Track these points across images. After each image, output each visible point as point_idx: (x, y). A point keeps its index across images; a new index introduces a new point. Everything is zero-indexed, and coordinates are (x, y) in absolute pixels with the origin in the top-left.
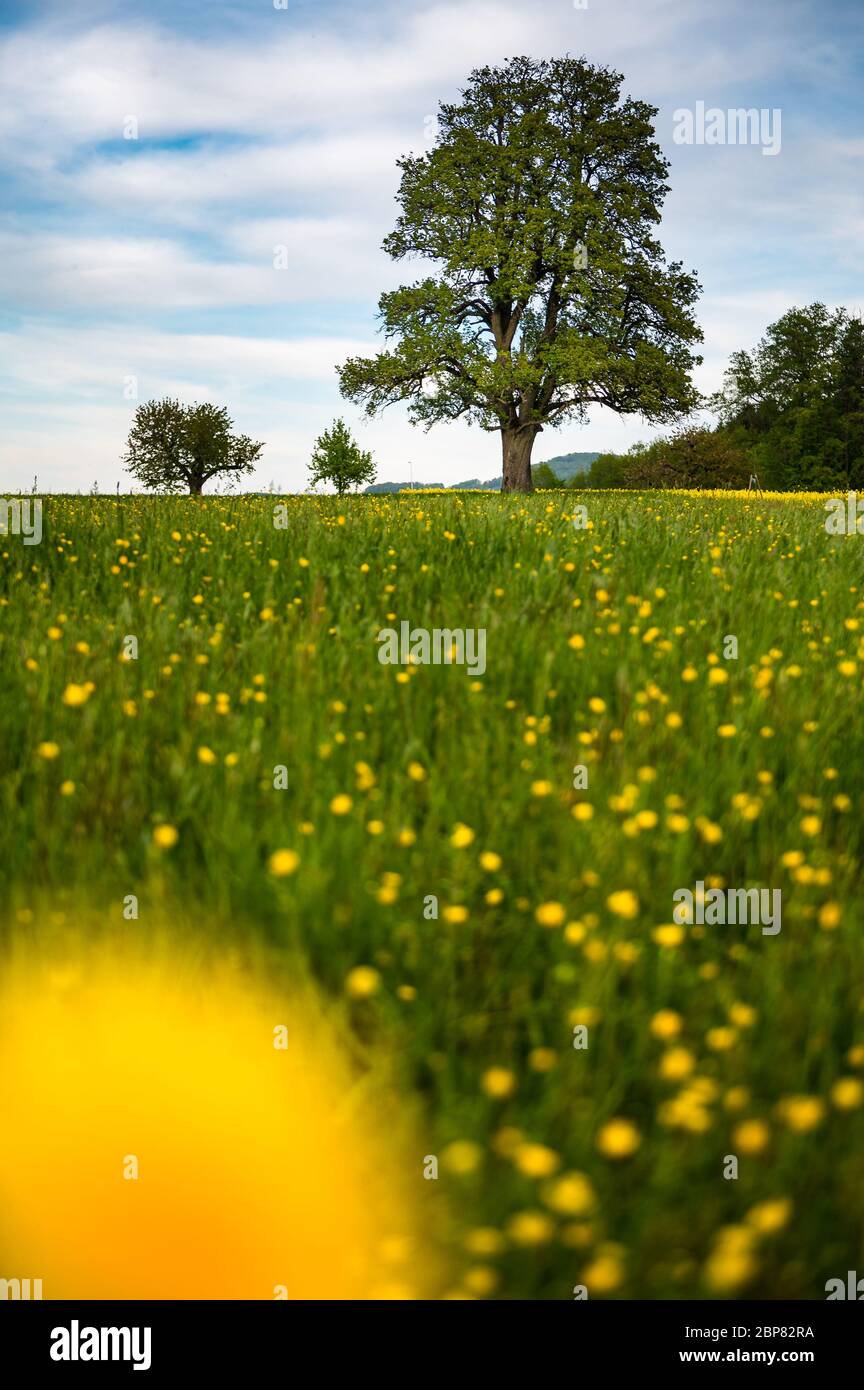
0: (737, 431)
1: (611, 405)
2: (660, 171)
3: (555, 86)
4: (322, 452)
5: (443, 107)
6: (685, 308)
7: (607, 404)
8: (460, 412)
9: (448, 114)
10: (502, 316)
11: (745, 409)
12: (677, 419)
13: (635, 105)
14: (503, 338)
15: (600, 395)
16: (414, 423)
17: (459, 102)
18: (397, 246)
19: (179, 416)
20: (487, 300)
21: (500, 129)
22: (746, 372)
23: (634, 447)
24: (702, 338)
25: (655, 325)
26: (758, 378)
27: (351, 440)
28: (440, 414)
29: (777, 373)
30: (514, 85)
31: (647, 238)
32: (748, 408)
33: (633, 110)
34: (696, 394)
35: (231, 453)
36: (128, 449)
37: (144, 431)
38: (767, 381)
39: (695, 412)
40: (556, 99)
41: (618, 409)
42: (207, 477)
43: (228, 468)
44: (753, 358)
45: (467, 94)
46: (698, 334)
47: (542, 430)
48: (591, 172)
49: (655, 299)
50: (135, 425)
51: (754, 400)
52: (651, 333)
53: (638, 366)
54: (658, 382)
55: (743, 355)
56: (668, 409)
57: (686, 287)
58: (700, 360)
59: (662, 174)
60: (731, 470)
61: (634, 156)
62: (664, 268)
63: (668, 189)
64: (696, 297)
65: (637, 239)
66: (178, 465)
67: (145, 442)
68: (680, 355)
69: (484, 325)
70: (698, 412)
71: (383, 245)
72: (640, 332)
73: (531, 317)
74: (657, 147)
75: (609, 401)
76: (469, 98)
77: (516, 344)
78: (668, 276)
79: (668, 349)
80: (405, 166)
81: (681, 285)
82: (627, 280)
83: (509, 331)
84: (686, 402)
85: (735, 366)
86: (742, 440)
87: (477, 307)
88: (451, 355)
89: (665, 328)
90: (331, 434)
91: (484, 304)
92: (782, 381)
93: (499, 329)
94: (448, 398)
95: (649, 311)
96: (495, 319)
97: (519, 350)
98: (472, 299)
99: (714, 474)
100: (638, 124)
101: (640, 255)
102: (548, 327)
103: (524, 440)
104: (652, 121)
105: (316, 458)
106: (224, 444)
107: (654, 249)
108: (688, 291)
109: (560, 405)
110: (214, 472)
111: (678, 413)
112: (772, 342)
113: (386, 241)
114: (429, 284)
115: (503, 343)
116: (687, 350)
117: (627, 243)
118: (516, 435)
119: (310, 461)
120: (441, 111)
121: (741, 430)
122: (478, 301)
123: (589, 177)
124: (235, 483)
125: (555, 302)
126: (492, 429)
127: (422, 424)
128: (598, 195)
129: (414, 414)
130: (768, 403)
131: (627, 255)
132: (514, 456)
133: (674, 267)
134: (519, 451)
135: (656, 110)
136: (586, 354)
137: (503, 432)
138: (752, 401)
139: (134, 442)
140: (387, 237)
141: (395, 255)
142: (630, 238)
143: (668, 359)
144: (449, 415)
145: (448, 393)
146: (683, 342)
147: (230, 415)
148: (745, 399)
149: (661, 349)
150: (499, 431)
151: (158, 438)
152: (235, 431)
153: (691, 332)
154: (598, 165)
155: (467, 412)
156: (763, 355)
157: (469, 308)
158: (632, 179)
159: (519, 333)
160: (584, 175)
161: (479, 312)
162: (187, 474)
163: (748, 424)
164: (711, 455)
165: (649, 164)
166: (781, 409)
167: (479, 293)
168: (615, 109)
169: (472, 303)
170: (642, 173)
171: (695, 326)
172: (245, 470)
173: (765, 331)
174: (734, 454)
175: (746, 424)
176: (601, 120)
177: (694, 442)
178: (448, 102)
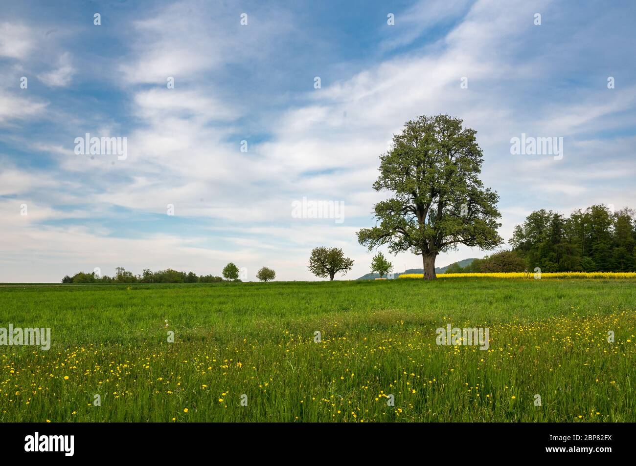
0: (519, 251)
1: (465, 243)
2: (479, 153)
3: (436, 124)
4: (375, 263)
5: (395, 136)
6: (493, 205)
7: (463, 243)
8: (407, 248)
9: (397, 138)
10: (421, 211)
11: (521, 244)
12: (493, 248)
13: (468, 130)
14: (421, 219)
15: (461, 240)
16: (391, 253)
17: (401, 134)
18: (378, 187)
19: (326, 252)
20: (415, 205)
21: (417, 143)
22: (521, 232)
23: (485, 257)
24: (501, 216)
25: (482, 212)
26: (524, 234)
27: (384, 259)
28: (400, 248)
29: (531, 232)
30: (422, 127)
31: (476, 179)
32: (522, 243)
33: (467, 132)
34: (500, 238)
35: (343, 264)
36: (310, 263)
37: (314, 257)
38: (528, 234)
39: (499, 245)
40: (437, 129)
41: (468, 245)
42: (336, 272)
43: (343, 269)
44: (522, 227)
45: (404, 131)
46: (499, 215)
47: (439, 254)
48: (452, 156)
49: (480, 202)
50: (312, 256)
51: (524, 241)
52: (480, 215)
53: (475, 228)
54: (483, 234)
55: (519, 226)
56: (489, 244)
57: (493, 197)
58: (500, 225)
59: (480, 155)
60: (517, 264)
61: (469, 149)
62: (483, 190)
63: (483, 160)
64: (497, 201)
65: (472, 180)
66: (326, 268)
67: (315, 261)
68: (492, 223)
69: (415, 215)
70: (501, 245)
71: (373, 186)
72: (476, 215)
73: (432, 211)
74: (477, 145)
75: (465, 242)
76: (405, 133)
77: (426, 221)
78: (485, 193)
79: (487, 221)
80: (382, 158)
81: (491, 196)
82: (469, 195)
83: (424, 216)
84: (496, 241)
85: (517, 230)
86: (521, 254)
87: (410, 208)
88: (401, 226)
89: (486, 213)
90: (377, 256)
91: (413, 207)
92: (533, 234)
93: (419, 216)
94: (403, 243)
95: (479, 207)
96: (418, 212)
97: (427, 223)
98: (408, 205)
99: (512, 266)
100: (470, 136)
101: (474, 186)
102: (438, 215)
103: (431, 258)
104: (475, 135)
105: (373, 264)
106: (341, 260)
107: (479, 183)
108: (494, 199)
109: (445, 244)
110: (338, 270)
111: (493, 246)
112: (528, 222)
113: (374, 185)
114: (392, 200)
115: (422, 221)
116: (495, 221)
117: (468, 181)
118: (428, 256)
119: (371, 265)
120: (394, 137)
121: (520, 251)
122: (411, 206)
123: (451, 158)
124: (345, 274)
125: (441, 205)
126: (419, 254)
127: (393, 253)
128: (455, 164)
129: (390, 249)
130: (529, 242)
131: (468, 186)
132: (428, 265)
133: (488, 190)
134: (430, 262)
135: (476, 132)
136: (453, 224)
137: (423, 255)
138: (523, 241)
139: (311, 261)
140: (374, 183)
141: (377, 190)
142: (469, 179)
143: (488, 225)
144: (404, 249)
145: (403, 241)
146: (493, 218)
147: (343, 251)
148: (521, 240)
149: (485, 221)
150: (422, 255)
151: (319, 259)
152: (345, 257)
153: (496, 214)
154: (455, 153)
155: (410, 248)
156: (526, 226)
157: (408, 209)
158: (469, 157)
159: (427, 217)
160: (450, 157)
161: (412, 210)
162: (329, 271)
163: (523, 249)
164: (511, 259)
165: (474, 152)
166: (533, 243)
167: (411, 203)
168: (461, 132)
169: (409, 207)
170: (472, 155)
171: (498, 212)
172: (348, 269)
173: (526, 219)
174: (518, 259)
175: (522, 248)
176: (456, 136)
177: (504, 255)
178: (397, 134)
